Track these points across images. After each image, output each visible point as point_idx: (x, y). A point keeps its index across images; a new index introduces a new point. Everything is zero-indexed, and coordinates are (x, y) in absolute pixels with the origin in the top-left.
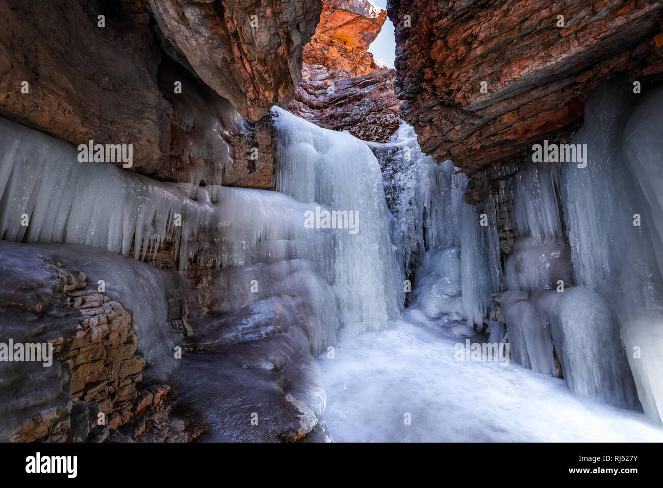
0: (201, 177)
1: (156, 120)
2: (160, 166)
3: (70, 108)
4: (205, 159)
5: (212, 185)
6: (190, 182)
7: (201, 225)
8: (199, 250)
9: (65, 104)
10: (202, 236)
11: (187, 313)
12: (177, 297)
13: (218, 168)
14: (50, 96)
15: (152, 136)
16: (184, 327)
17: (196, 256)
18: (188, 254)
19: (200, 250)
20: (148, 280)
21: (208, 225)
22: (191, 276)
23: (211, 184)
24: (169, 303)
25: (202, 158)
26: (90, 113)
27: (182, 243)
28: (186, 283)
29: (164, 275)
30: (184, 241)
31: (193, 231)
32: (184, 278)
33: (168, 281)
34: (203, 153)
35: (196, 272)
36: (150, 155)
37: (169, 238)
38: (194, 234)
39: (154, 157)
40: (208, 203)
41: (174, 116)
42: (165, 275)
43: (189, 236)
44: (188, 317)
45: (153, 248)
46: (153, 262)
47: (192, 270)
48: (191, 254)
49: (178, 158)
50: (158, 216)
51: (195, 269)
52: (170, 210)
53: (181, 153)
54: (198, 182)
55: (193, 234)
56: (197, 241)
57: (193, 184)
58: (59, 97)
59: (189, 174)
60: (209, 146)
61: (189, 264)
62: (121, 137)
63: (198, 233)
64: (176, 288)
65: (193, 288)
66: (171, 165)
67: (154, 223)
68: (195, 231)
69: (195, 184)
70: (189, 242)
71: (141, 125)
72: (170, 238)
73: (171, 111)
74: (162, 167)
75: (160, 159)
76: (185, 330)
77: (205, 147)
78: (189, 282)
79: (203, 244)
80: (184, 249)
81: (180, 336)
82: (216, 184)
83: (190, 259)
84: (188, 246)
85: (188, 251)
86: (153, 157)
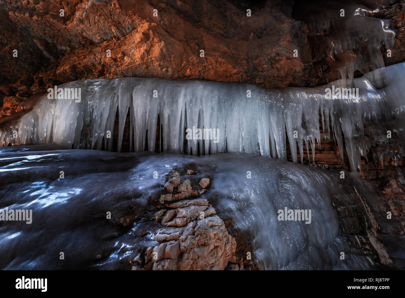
0: (353, 68)
1: (291, 40)
2: (307, 76)
3: (224, 60)
4: (353, 50)
5: (371, 71)
6: (341, 78)
7: (367, 117)
8: (372, 147)
9: (220, 59)
10: (372, 130)
11: (375, 225)
12: (350, 204)
13: (374, 51)
14: (209, 58)
15: (290, 53)
16: (371, 246)
17: (370, 154)
18: (358, 152)
19: (374, 145)
20: (299, 185)
21: (377, 115)
22: (371, 177)
23: (368, 70)
24: (338, 213)
25: (349, 50)
26: (240, 59)
27: (346, 141)
28: (365, 186)
29: (325, 178)
30: (348, 139)
31: (356, 125)
32: (360, 181)
33: (332, 184)
34: (348, 45)
35: (378, 173)
36: (292, 69)
37: (327, 137)
38: (359, 129)
39: (297, 69)
40: (370, 91)
41: (309, 29)
42: (328, 178)
43: (353, 132)
44: (379, 231)
45: (310, 150)
46: (314, 163)
47: (371, 170)
48: (362, 152)
49: (323, 62)
50: (307, 118)
51: (374, 169)
52: (320, 110)
53: (323, 56)
54: (351, 75)
55: (357, 129)
56: (367, 135)
57: (345, 79)
58: (215, 56)
59: (337, 71)
60: (354, 34)
61: (364, 163)
62: (263, 65)
63: (365, 127)
64: (348, 193)
65: (377, 193)
66: (317, 70)
67: (304, 125)
68: (360, 125)
69: (347, 77)
70: (355, 138)
71: (277, 49)
72: (329, 137)
73: (305, 27)
74: (309, 76)
75: (304, 70)
76: (375, 252)
77: (349, 38)
78: (369, 185)
79: (376, 139)
80: (350, 147)
81: (367, 260)
82: (377, 68)
83: (362, 158)
84: (355, 143)
85: (357, 149)
86: (295, 70)
